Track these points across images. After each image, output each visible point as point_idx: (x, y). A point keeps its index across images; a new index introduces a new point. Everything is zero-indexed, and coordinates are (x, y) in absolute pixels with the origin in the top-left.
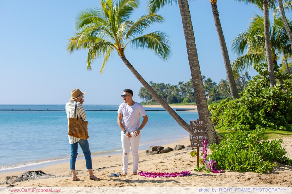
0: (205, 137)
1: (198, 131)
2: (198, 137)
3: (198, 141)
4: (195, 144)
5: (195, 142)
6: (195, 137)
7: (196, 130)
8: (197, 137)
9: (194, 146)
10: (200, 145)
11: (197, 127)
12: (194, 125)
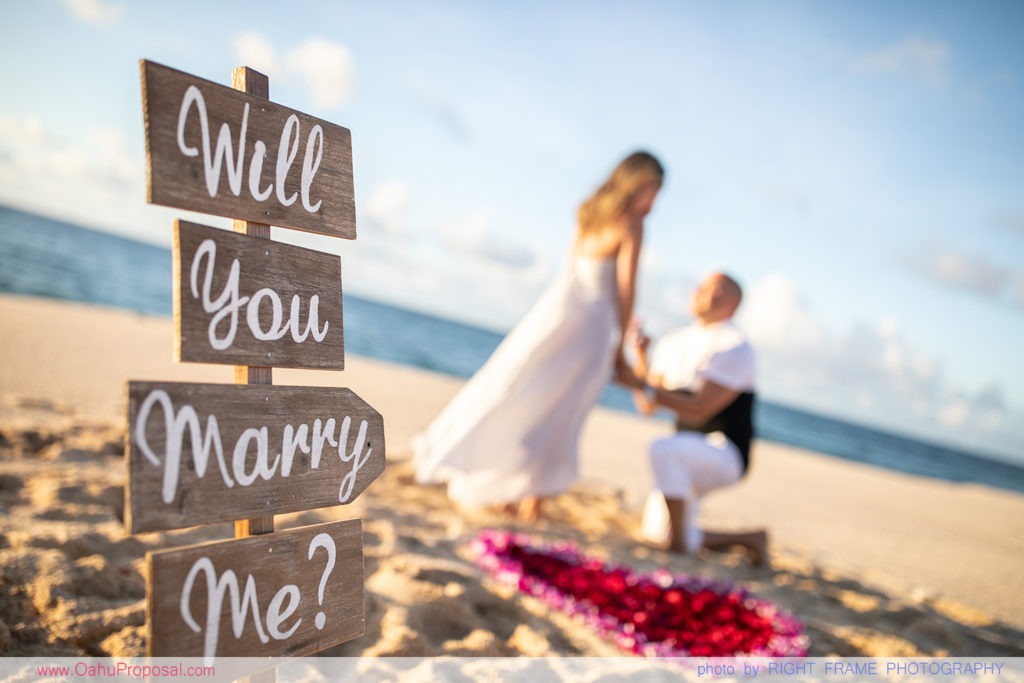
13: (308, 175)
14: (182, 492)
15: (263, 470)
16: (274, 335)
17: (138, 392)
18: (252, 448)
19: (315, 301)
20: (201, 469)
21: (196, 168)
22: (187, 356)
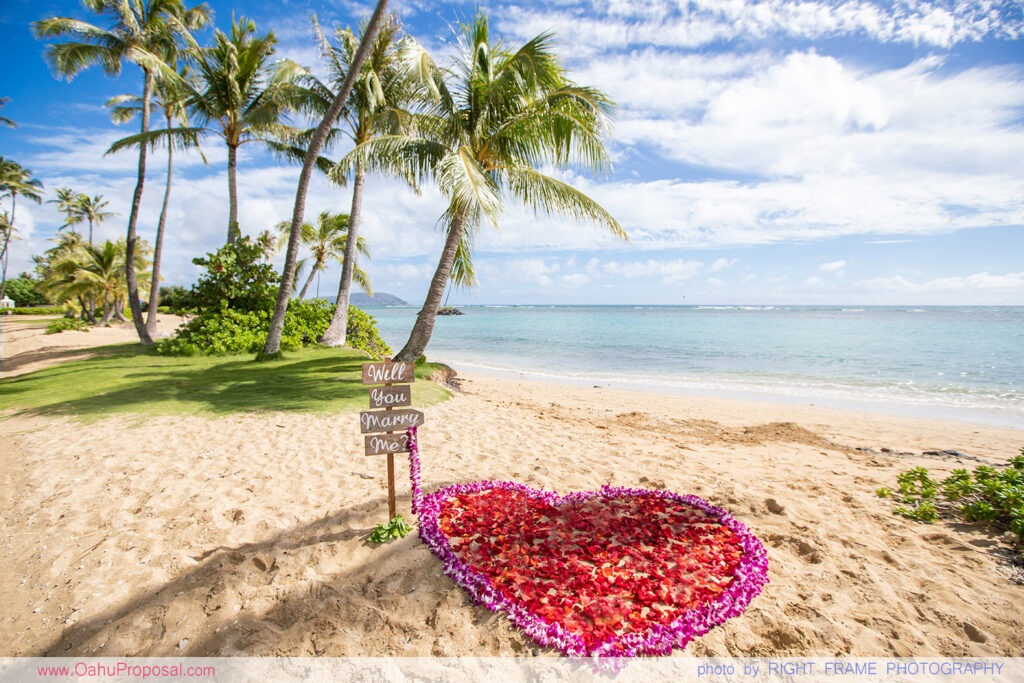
0: (413, 417)
1: (389, 399)
2: (392, 420)
3: (390, 432)
4: (380, 446)
5: (379, 437)
6: (380, 421)
7: (384, 395)
8: (388, 419)
9: (376, 451)
10: (397, 445)
11: (387, 385)
12: (375, 379)
13: (400, 373)
14: (370, 429)
15: (388, 423)
16: (391, 402)
17: (361, 414)
18: (386, 421)
19: (402, 395)
20: (374, 423)
21: (372, 378)
22: (371, 407)
